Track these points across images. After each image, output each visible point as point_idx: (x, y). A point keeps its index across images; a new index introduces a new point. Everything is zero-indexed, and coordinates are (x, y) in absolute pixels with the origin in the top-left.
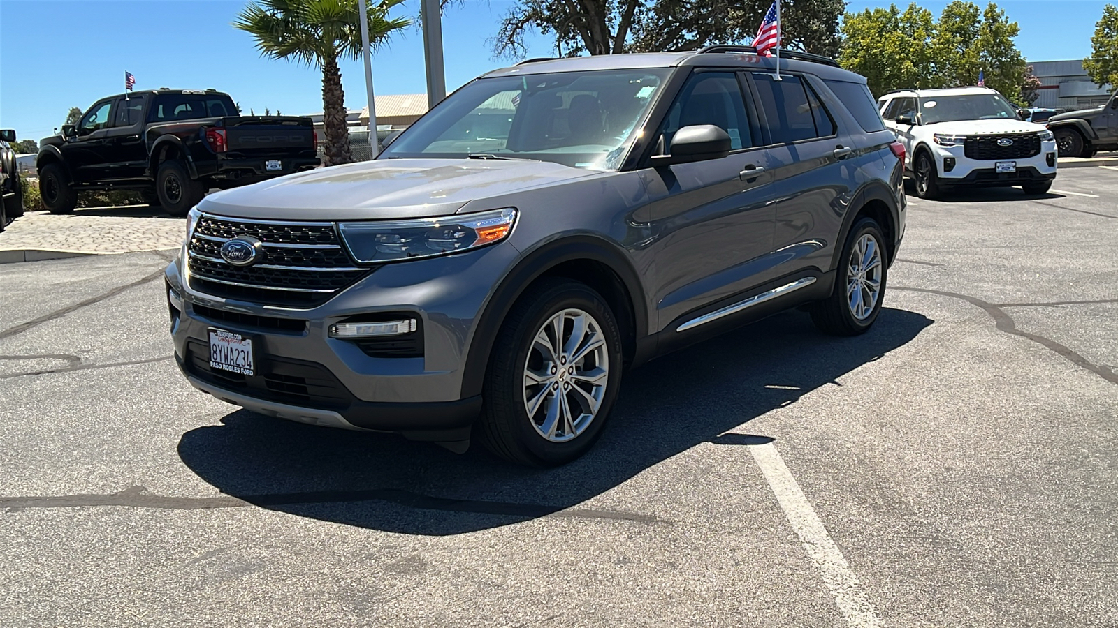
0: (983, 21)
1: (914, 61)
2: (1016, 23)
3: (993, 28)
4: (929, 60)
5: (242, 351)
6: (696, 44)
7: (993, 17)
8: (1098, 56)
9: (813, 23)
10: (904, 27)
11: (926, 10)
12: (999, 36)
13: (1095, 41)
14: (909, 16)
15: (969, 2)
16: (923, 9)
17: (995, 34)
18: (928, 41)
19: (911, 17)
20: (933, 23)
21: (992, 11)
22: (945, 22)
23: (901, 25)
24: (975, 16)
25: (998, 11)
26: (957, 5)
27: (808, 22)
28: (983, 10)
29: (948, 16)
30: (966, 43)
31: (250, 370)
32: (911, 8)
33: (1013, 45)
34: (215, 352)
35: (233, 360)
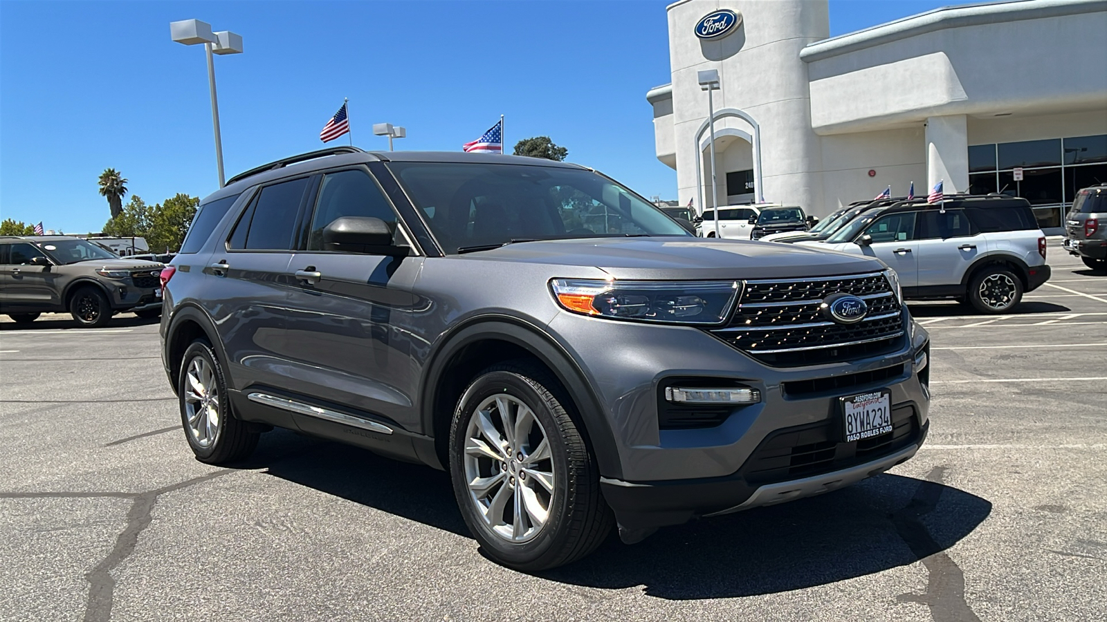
5: (880, 409)
31: (888, 426)
34: (850, 424)
35: (869, 424)
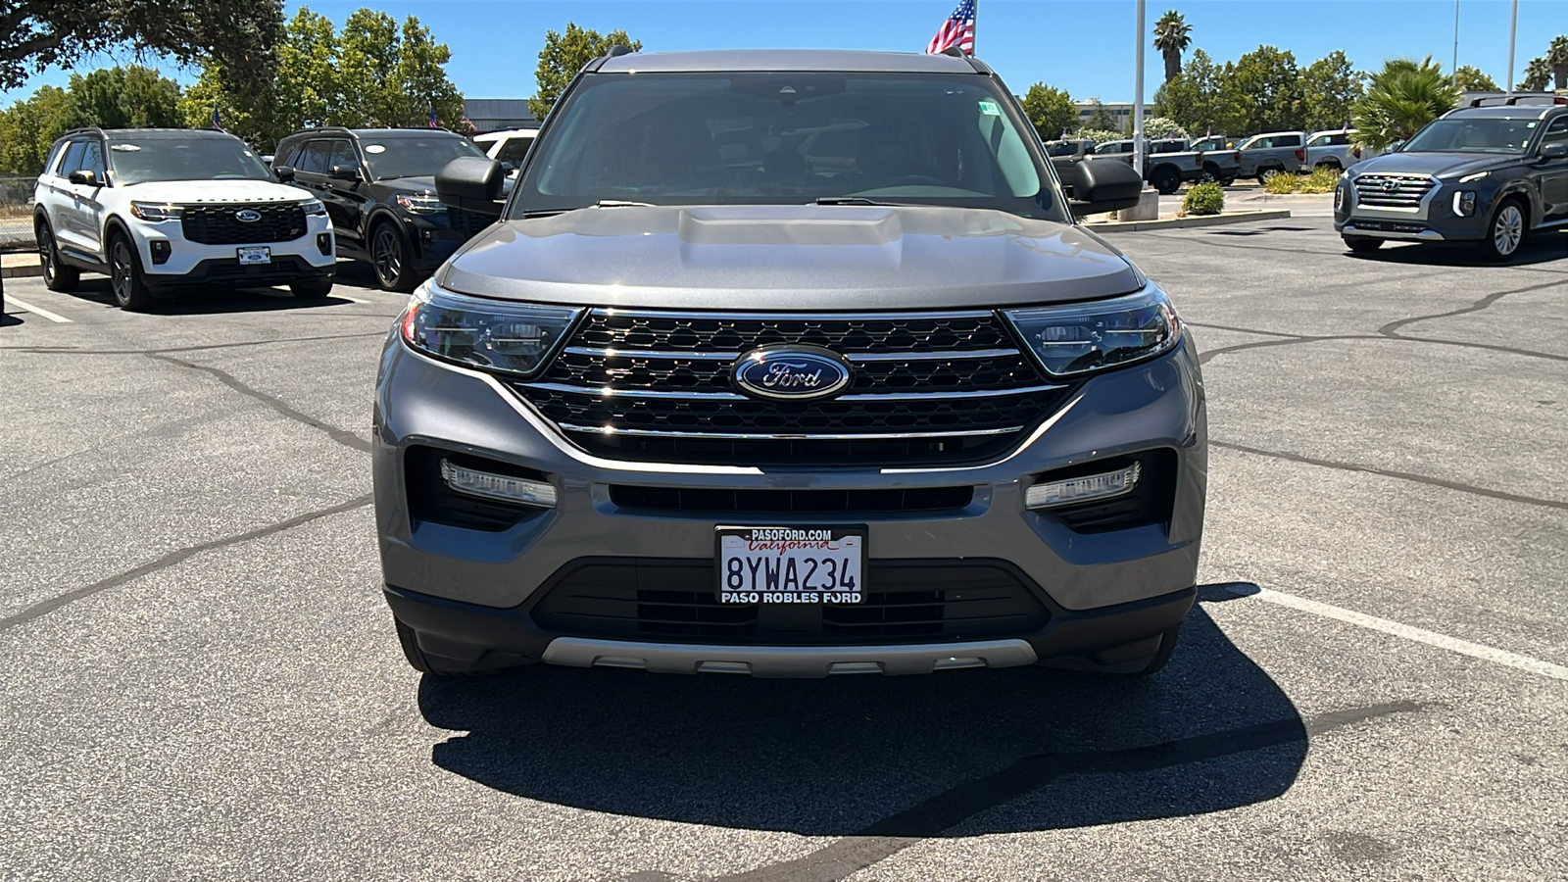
0: (403, 39)
1: (318, 88)
2: (445, 46)
3: (418, 50)
4: (338, 88)
6: (53, 41)
7: (416, 36)
8: (547, 97)
9: (244, 24)
10: (295, 39)
11: (323, 18)
12: (426, 63)
13: (540, 76)
14: (301, 24)
15: (380, 12)
16: (320, 16)
17: (421, 57)
18: (334, 61)
19: (304, 26)
20: (336, 37)
21: (414, 27)
22: (352, 37)
23: (290, 36)
24: (391, 32)
25: (421, 27)
26: (366, 14)
27: (237, 22)
28: (401, 25)
29: (356, 30)
30: (383, 68)
32: (302, 13)
33: (444, 75)
